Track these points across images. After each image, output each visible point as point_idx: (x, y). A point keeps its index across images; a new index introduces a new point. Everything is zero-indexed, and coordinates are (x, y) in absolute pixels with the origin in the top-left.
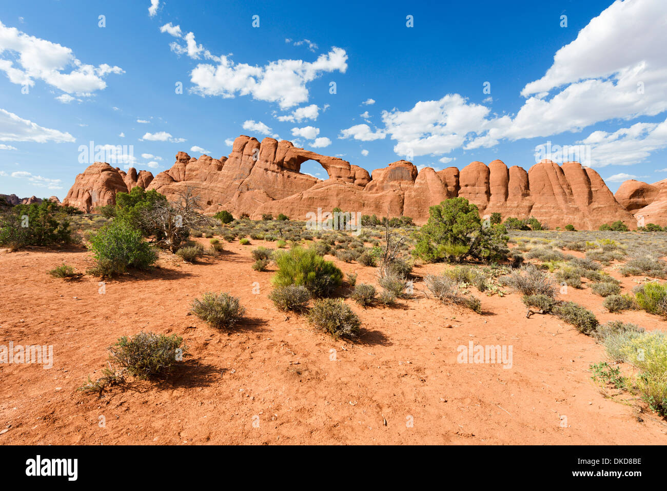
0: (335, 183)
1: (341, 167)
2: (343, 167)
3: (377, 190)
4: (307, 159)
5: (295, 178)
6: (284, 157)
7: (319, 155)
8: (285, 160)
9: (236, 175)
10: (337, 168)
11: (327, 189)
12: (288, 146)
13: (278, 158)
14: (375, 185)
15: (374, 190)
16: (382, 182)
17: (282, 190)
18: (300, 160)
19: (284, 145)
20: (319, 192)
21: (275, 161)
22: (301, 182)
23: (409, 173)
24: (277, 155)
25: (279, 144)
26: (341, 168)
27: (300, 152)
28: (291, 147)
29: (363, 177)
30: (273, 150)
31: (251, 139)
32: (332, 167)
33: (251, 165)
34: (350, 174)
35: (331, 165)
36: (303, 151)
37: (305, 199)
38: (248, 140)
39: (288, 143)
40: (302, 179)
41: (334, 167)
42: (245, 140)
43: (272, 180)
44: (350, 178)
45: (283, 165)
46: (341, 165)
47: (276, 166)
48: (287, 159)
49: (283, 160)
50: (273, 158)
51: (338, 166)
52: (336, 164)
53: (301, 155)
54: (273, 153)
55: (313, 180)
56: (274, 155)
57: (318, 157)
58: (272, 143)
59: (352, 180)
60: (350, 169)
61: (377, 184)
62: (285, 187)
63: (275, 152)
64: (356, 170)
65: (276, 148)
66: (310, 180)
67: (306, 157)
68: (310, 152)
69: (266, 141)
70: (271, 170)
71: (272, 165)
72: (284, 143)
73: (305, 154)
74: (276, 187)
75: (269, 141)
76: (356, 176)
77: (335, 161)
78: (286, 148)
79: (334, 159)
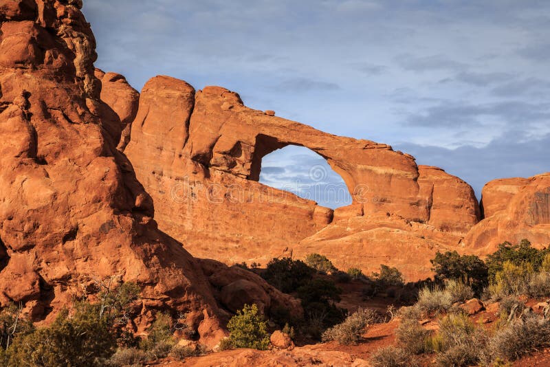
0: (381, 226)
1: (391, 171)
2: (394, 172)
4: (283, 144)
6: (217, 140)
7: (323, 134)
8: (216, 148)
10: (377, 174)
11: (361, 241)
12: (226, 106)
13: (199, 144)
17: (207, 237)
18: (267, 144)
19: (215, 101)
20: (339, 248)
21: (187, 150)
22: (266, 214)
24: (194, 130)
25: (200, 98)
26: (391, 176)
27: (266, 125)
28: (238, 109)
29: (457, 204)
30: (183, 115)
32: (362, 171)
34: (417, 193)
35: (359, 167)
36: (272, 120)
39: (228, 97)
40: (271, 205)
41: (370, 171)
43: (177, 206)
44: (418, 204)
45: (212, 162)
46: (388, 165)
47: (190, 165)
48: (226, 144)
49: (212, 147)
50: (181, 139)
51: (381, 170)
52: (374, 161)
53: (267, 132)
54: (183, 124)
55: (305, 207)
56: (182, 129)
57: (319, 139)
58: (178, 94)
59: (422, 208)
60: (415, 180)
61: (500, 230)
62: (216, 228)
63: (188, 123)
64: (436, 181)
65: (191, 111)
66: (292, 209)
67: (282, 138)
68: (297, 126)
69: (158, 86)
70: (174, 174)
71: (177, 160)
72: (215, 96)
73: (278, 131)
74: (188, 226)
75: (167, 87)
76: (437, 199)
77: (369, 152)
78: (221, 111)
79: (369, 146)
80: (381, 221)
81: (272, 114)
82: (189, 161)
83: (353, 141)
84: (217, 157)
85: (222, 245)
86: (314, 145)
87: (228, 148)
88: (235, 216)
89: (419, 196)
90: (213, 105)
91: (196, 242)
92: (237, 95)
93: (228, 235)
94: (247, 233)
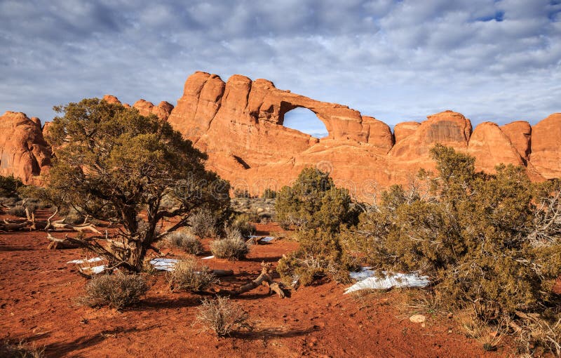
0: (344, 144)
1: (348, 118)
2: (350, 119)
3: (409, 155)
4: (294, 107)
5: (277, 134)
6: (262, 104)
7: (314, 101)
8: (261, 109)
9: (189, 129)
10: (341, 120)
11: (333, 153)
12: (266, 88)
13: (253, 107)
14: (407, 147)
15: (404, 155)
16: (418, 143)
18: (286, 107)
19: (261, 86)
20: (320, 157)
21: (247, 110)
22: (285, 141)
23: (459, 130)
24: (251, 100)
25: (254, 85)
26: (348, 121)
27: (286, 97)
28: (272, 89)
29: (382, 135)
30: (246, 92)
31: (211, 77)
32: (334, 118)
33: (211, 114)
34: (362, 129)
35: (332, 117)
36: (289, 94)
37: (298, 166)
38: (206, 79)
39: (267, 83)
40: (288, 136)
41: (338, 119)
42: (204, 78)
43: (242, 138)
44: (362, 135)
45: (260, 116)
46: (347, 116)
47: (249, 117)
48: (266, 106)
49: (259, 108)
50: (245, 104)
51: (343, 118)
52: (339, 114)
53: (286, 100)
54: (245, 97)
55: (305, 138)
56: (245, 99)
57: (312, 103)
58: (243, 82)
59: (364, 137)
60: (361, 123)
61: (410, 146)
62: (261, 148)
63: (248, 97)
64: (372, 123)
65: (250, 91)
66: (299, 138)
67: (294, 103)
68: (301, 97)
69: (234, 79)
70: (241, 122)
71: (242, 115)
72: (261, 83)
73: (292, 99)
74: (248, 147)
75: (238, 80)
76: (372, 132)
77: (337, 109)
78: (264, 90)
79: (337, 106)
80: (344, 142)
81: (289, 92)
82: (248, 115)
83: (329, 104)
84: (262, 113)
85: (264, 156)
86: (310, 106)
87: (267, 108)
88: (270, 142)
89: (363, 131)
90: (261, 88)
91: (251, 155)
92: (272, 83)
93: (267, 152)
94: (276, 150)
